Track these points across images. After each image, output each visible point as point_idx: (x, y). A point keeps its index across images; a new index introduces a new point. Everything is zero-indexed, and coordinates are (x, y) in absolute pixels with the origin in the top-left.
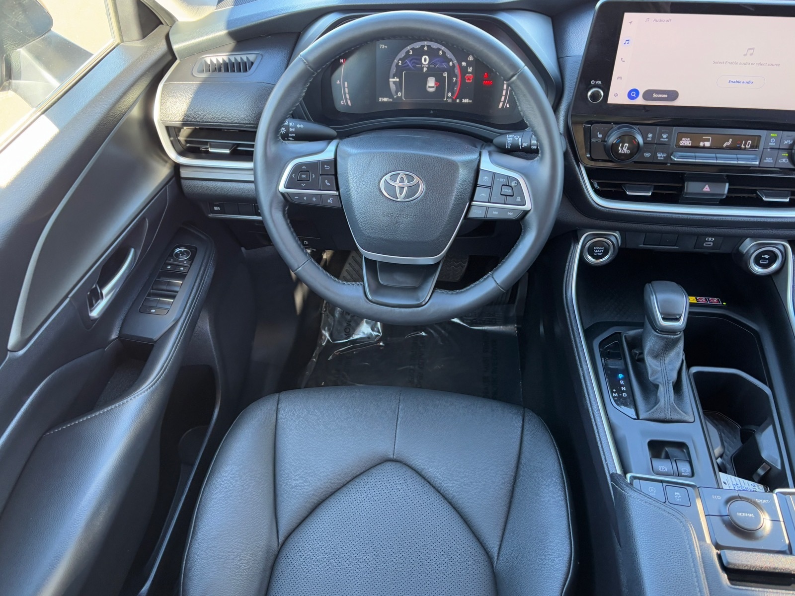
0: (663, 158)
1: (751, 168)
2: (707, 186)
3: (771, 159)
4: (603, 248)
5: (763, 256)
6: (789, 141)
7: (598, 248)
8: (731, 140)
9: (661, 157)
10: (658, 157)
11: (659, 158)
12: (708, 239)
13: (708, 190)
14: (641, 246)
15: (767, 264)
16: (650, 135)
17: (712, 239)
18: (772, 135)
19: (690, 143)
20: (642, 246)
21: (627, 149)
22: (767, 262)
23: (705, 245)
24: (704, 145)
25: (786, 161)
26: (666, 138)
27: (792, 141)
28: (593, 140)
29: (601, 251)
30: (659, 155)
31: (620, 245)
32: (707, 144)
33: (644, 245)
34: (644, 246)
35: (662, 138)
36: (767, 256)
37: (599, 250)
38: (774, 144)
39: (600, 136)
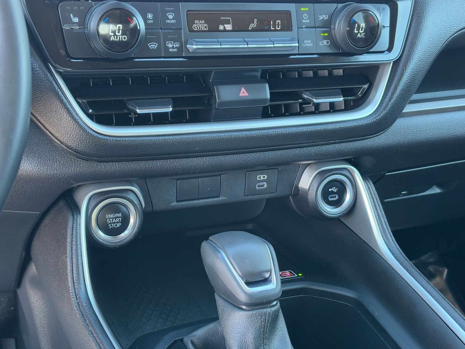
0: (176, 50)
1: (291, 57)
2: (243, 90)
3: (310, 41)
4: (120, 215)
5: (330, 190)
6: (324, 16)
7: (111, 216)
8: (255, 20)
9: (173, 48)
10: (168, 48)
11: (170, 50)
12: (260, 178)
13: (246, 94)
14: (173, 204)
15: (338, 199)
16: (150, 16)
17: (264, 177)
18: (302, 9)
19: (206, 27)
20: (175, 204)
21: (122, 35)
22: (337, 197)
23: (257, 188)
24: (224, 28)
25: (328, 42)
26: (173, 19)
27: (327, 16)
28: (66, 27)
29: (117, 220)
30: (170, 46)
31: (144, 205)
32: (229, 27)
33: (177, 201)
34: (179, 204)
35: (168, 19)
36: (334, 189)
37: (115, 218)
38: (308, 21)
39: (76, 20)
